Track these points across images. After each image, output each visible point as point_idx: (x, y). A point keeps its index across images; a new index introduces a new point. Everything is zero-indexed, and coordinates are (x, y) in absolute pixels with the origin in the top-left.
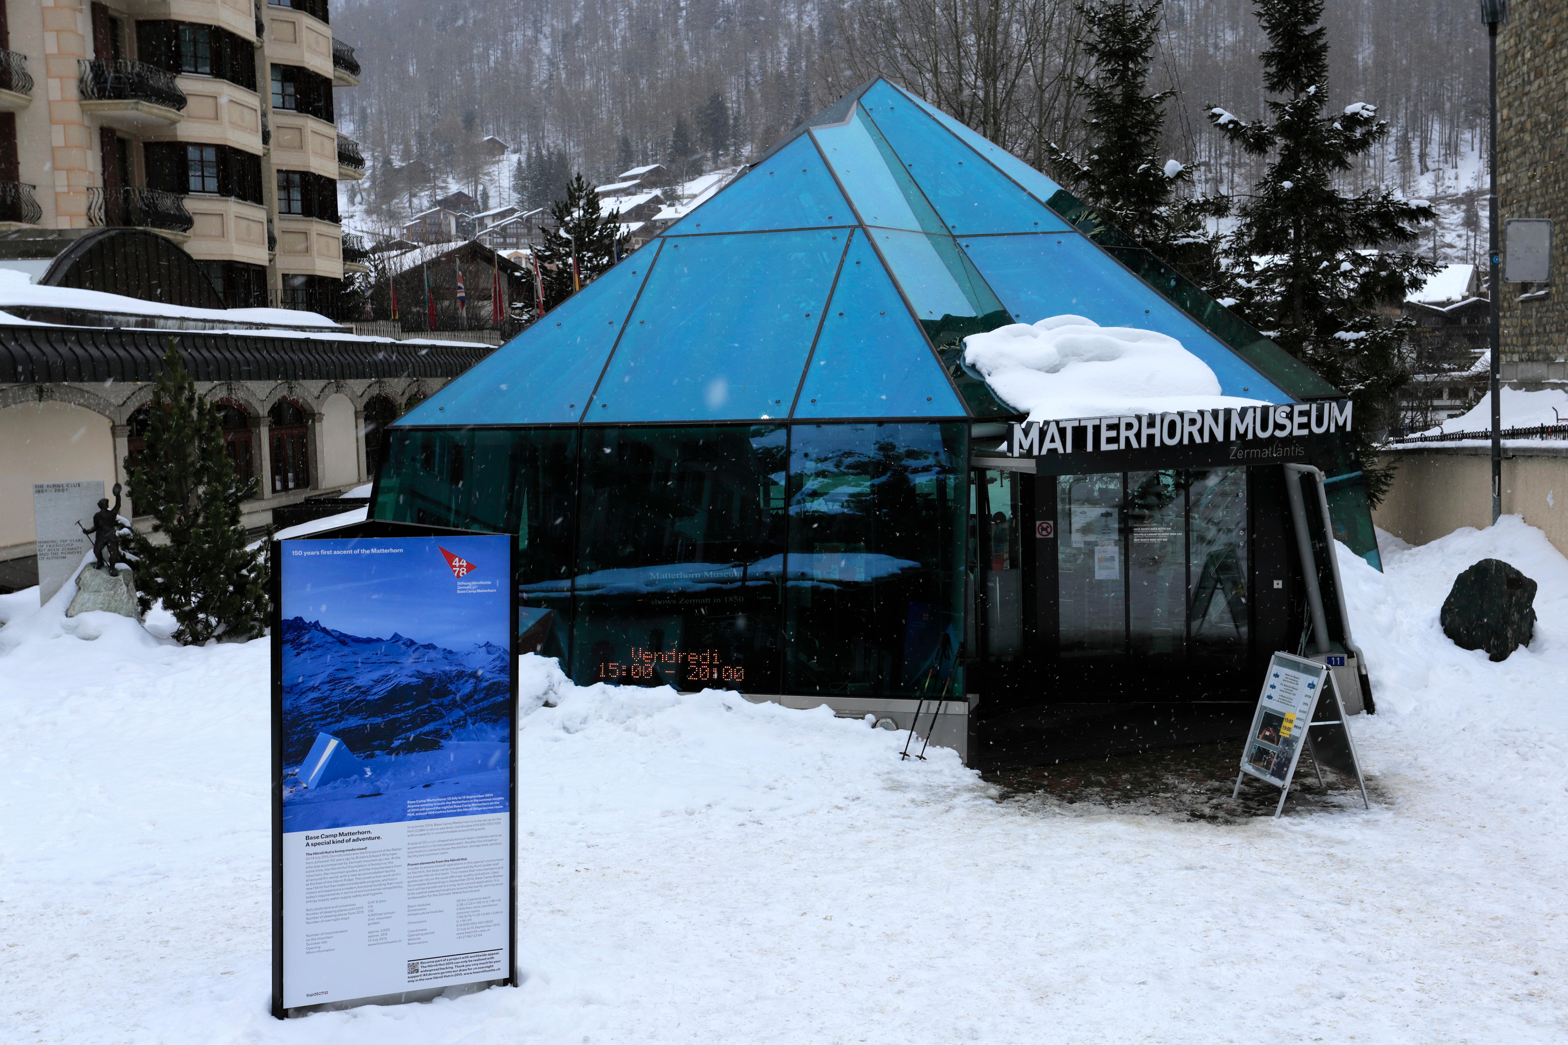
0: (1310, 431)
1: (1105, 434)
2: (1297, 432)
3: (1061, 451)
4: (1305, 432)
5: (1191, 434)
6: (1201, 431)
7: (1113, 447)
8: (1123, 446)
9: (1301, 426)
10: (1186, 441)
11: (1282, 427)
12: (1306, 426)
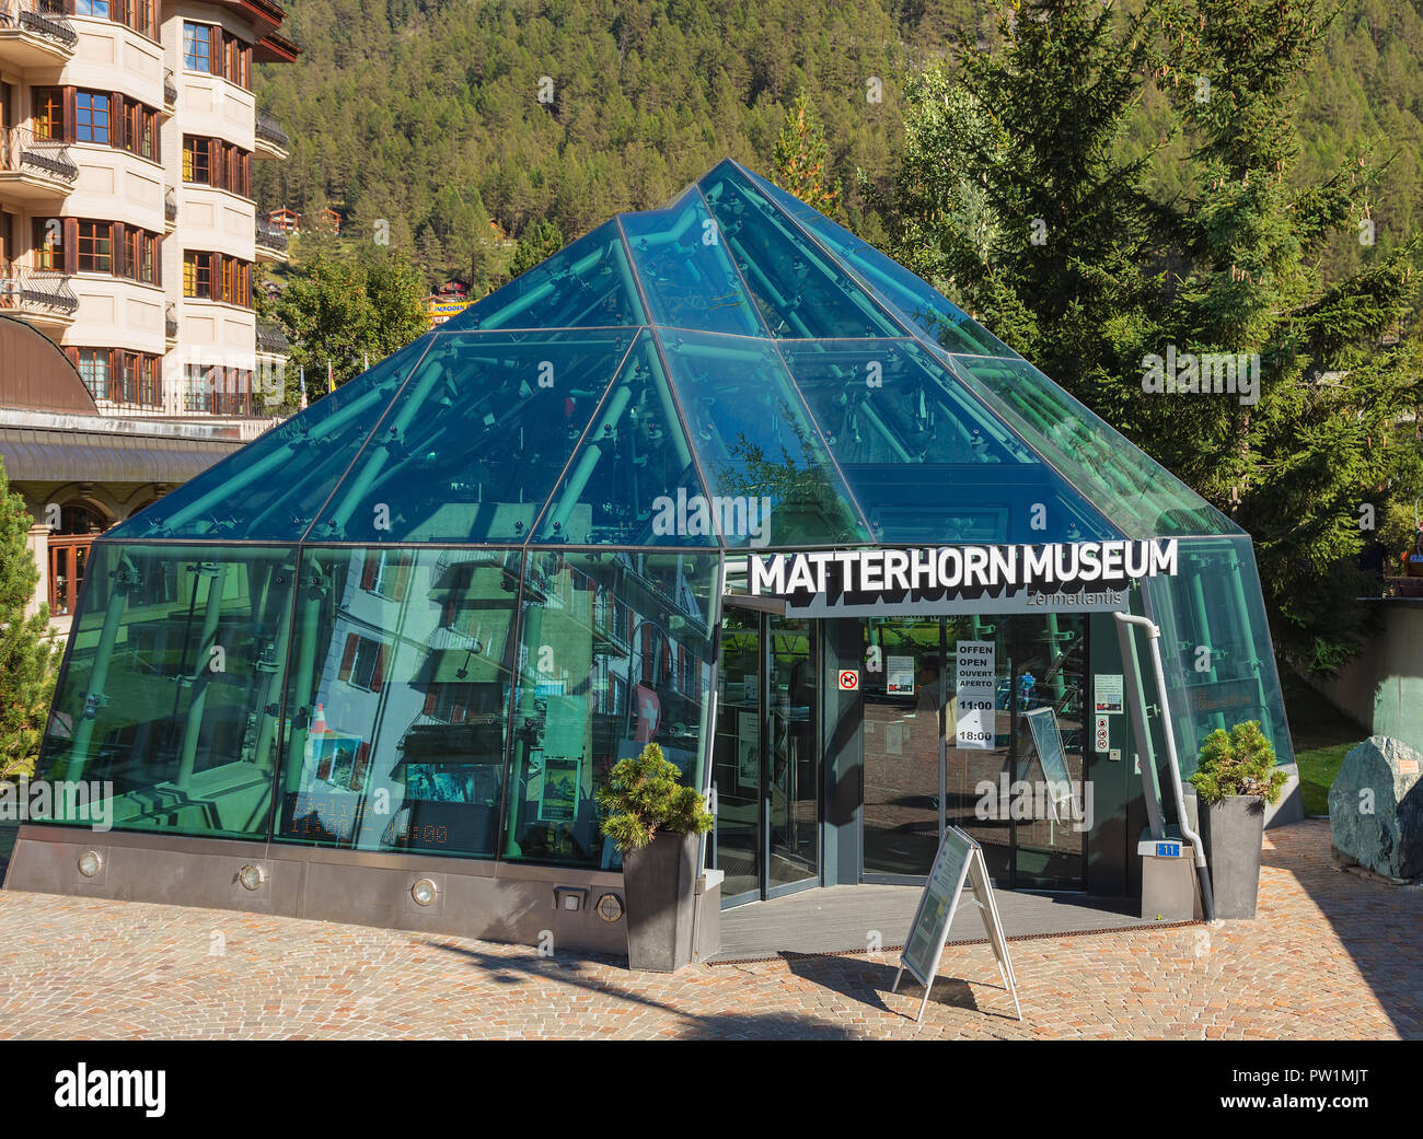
0: (1125, 573)
1: (866, 571)
2: (1109, 575)
3: (811, 589)
4: (1119, 575)
5: (974, 573)
6: (987, 570)
7: (877, 586)
8: (889, 586)
9: (1113, 567)
10: (968, 582)
11: (1089, 568)
12: (1121, 567)
